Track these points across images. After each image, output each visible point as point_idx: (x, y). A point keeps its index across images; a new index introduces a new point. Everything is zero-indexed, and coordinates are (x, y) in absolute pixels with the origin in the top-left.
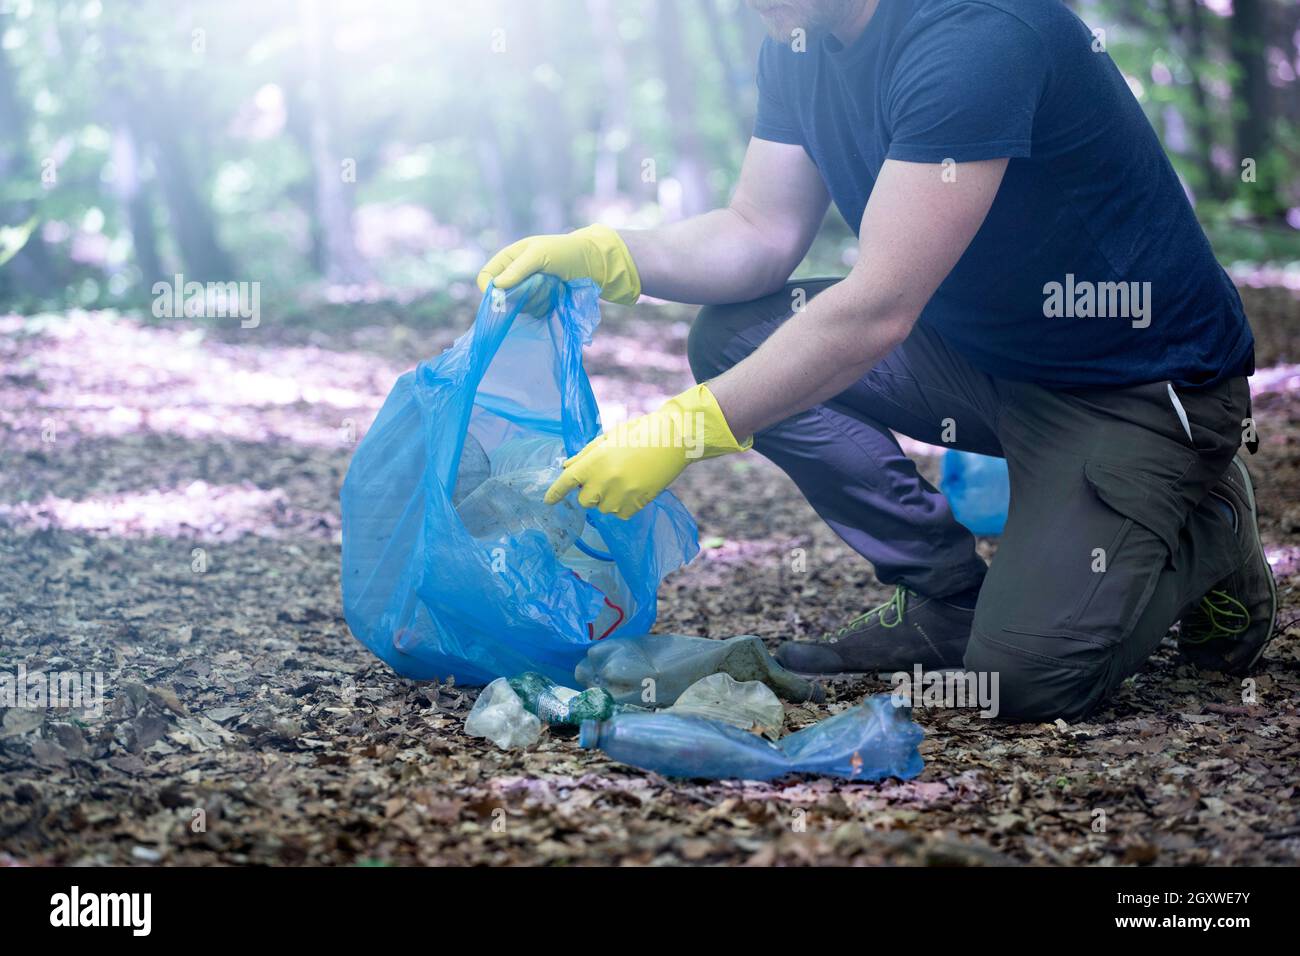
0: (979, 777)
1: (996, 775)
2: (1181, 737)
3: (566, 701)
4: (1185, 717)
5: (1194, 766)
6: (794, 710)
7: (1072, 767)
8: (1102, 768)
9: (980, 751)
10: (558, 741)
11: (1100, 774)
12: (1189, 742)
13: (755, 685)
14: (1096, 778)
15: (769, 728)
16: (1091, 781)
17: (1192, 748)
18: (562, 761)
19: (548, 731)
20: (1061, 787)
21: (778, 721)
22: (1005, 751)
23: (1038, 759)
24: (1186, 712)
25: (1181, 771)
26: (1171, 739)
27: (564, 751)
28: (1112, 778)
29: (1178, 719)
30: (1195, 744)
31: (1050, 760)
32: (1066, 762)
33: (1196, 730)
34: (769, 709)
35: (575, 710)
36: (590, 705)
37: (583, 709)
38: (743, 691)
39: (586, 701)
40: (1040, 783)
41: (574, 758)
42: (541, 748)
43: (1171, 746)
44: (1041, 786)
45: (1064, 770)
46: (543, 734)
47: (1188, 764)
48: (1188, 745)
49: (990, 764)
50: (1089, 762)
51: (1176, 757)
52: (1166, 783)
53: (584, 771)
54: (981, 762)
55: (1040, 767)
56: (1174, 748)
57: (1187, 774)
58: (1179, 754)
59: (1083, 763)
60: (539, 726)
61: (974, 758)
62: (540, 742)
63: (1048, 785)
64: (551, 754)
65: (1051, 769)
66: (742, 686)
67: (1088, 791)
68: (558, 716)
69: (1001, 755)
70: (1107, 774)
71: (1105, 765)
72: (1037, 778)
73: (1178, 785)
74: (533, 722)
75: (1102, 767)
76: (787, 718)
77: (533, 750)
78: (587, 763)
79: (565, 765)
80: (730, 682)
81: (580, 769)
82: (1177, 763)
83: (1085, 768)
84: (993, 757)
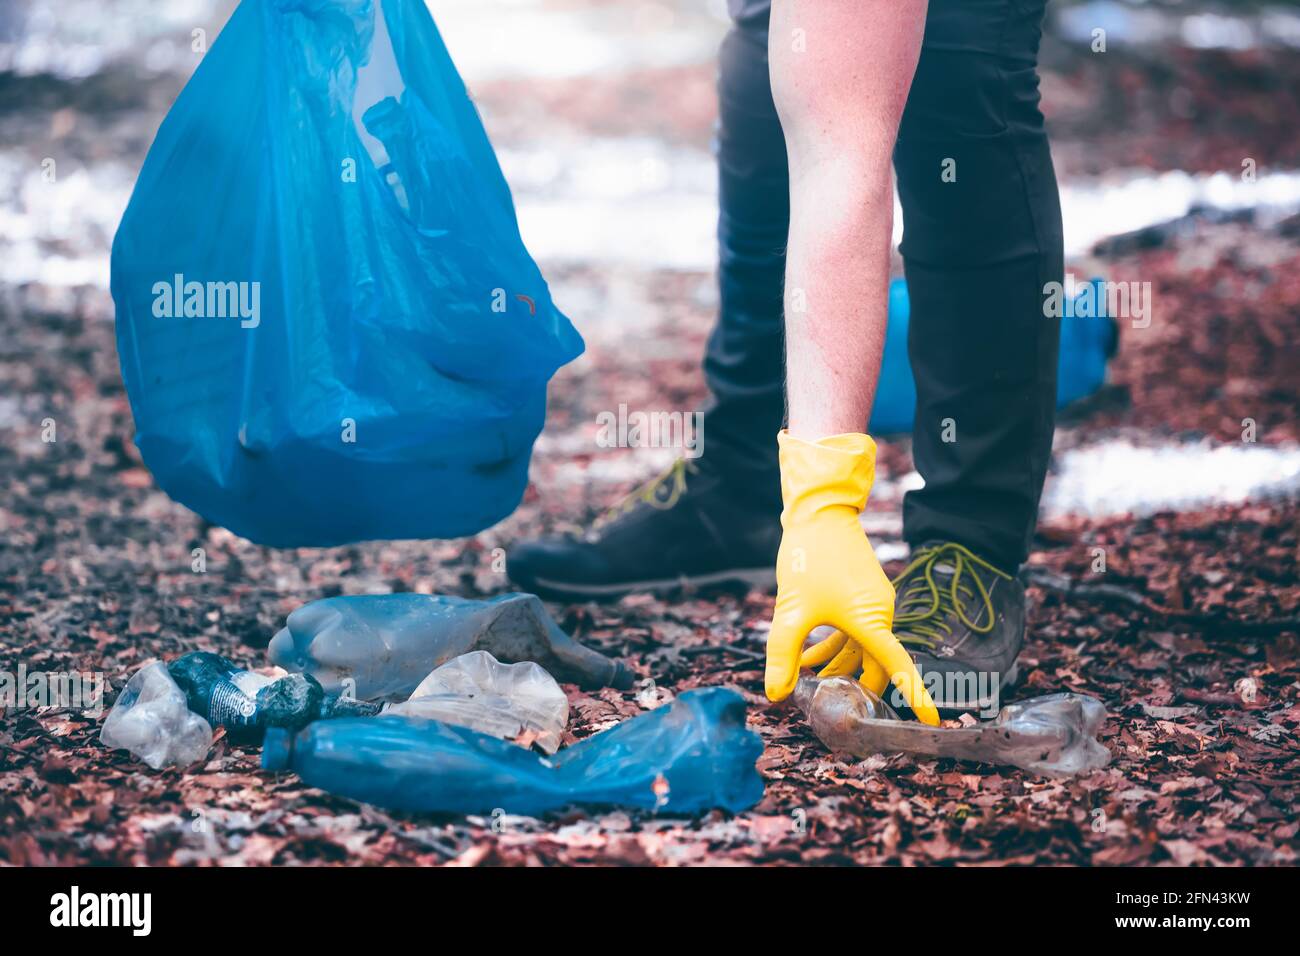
0: (842, 806)
1: (868, 804)
2: (1140, 743)
3: (253, 694)
4: (1148, 709)
5: (1156, 788)
6: (586, 703)
7: (981, 788)
8: (1022, 791)
9: (848, 764)
10: (239, 753)
11: (1018, 800)
12: (1151, 750)
13: (528, 668)
14: (1014, 807)
15: (542, 735)
16: (1006, 812)
17: (1155, 759)
18: (238, 788)
19: (223, 739)
20: (962, 821)
21: (558, 722)
22: (883, 764)
23: (931, 777)
24: (1150, 702)
25: (1137, 794)
26: (1125, 745)
27: (243, 771)
28: (1037, 807)
29: (1138, 712)
30: (1160, 753)
31: (949, 779)
32: (972, 781)
33: (1163, 731)
34: (545, 704)
35: (265, 707)
36: (289, 700)
37: (277, 707)
38: (510, 677)
39: (282, 693)
40: (931, 813)
41: (258, 781)
42: (211, 766)
43: (1124, 756)
44: (933, 819)
45: (969, 793)
46: (216, 744)
47: (1147, 785)
48: (1150, 754)
49: (860, 785)
50: (1005, 781)
51: (1128, 774)
52: (1111, 818)
53: (270, 803)
54: (851, 782)
55: (934, 787)
56: (1128, 760)
57: (1146, 799)
58: (1136, 769)
59: (996, 782)
60: (209, 733)
61: (840, 774)
62: (211, 757)
63: (943, 817)
64: (224, 776)
65: (949, 792)
66: (509, 669)
67: (999, 828)
68: (240, 716)
69: (878, 771)
70: (1029, 800)
71: (1027, 785)
72: (928, 806)
73: (1128, 821)
74: (200, 728)
75: (1024, 789)
76: (574, 713)
77: (199, 769)
78: (277, 789)
79: (244, 794)
80: (491, 664)
81: (265, 799)
82: (1131, 784)
83: (999, 791)
84: (866, 773)
